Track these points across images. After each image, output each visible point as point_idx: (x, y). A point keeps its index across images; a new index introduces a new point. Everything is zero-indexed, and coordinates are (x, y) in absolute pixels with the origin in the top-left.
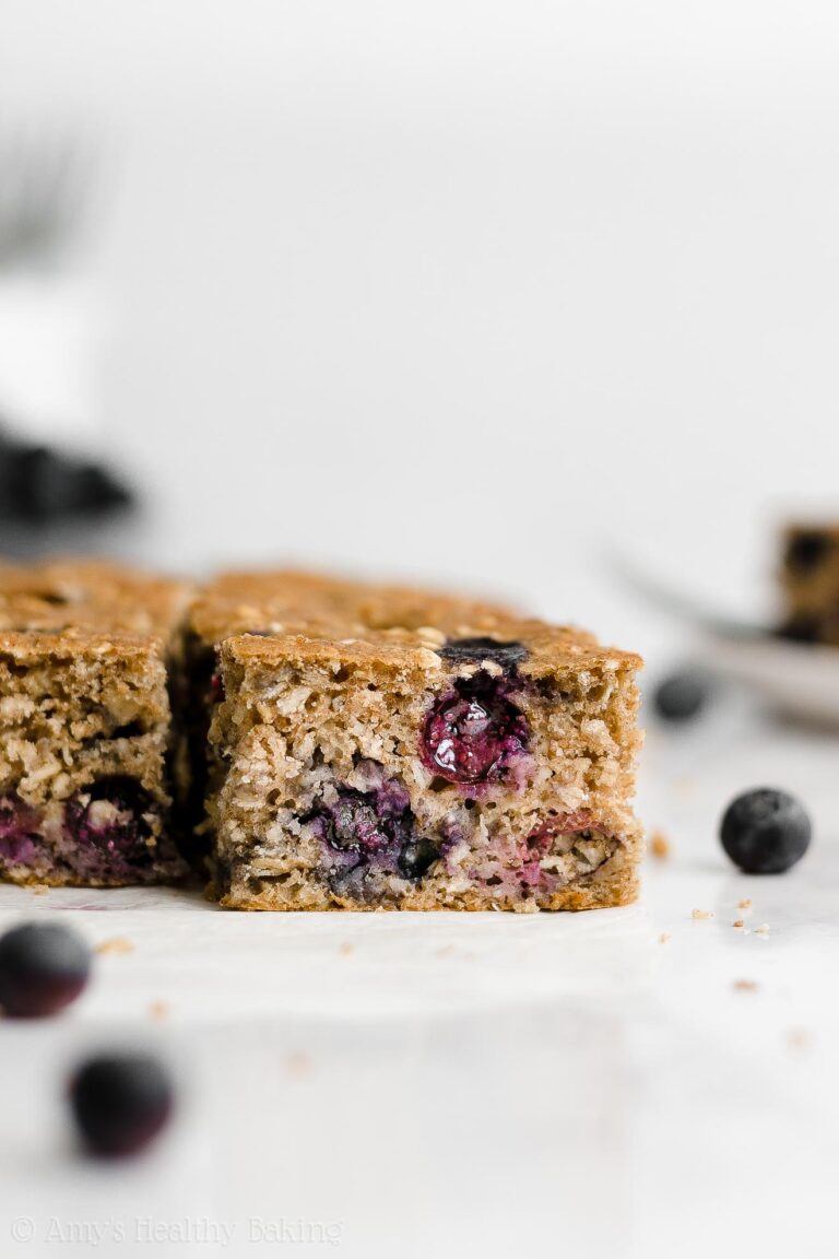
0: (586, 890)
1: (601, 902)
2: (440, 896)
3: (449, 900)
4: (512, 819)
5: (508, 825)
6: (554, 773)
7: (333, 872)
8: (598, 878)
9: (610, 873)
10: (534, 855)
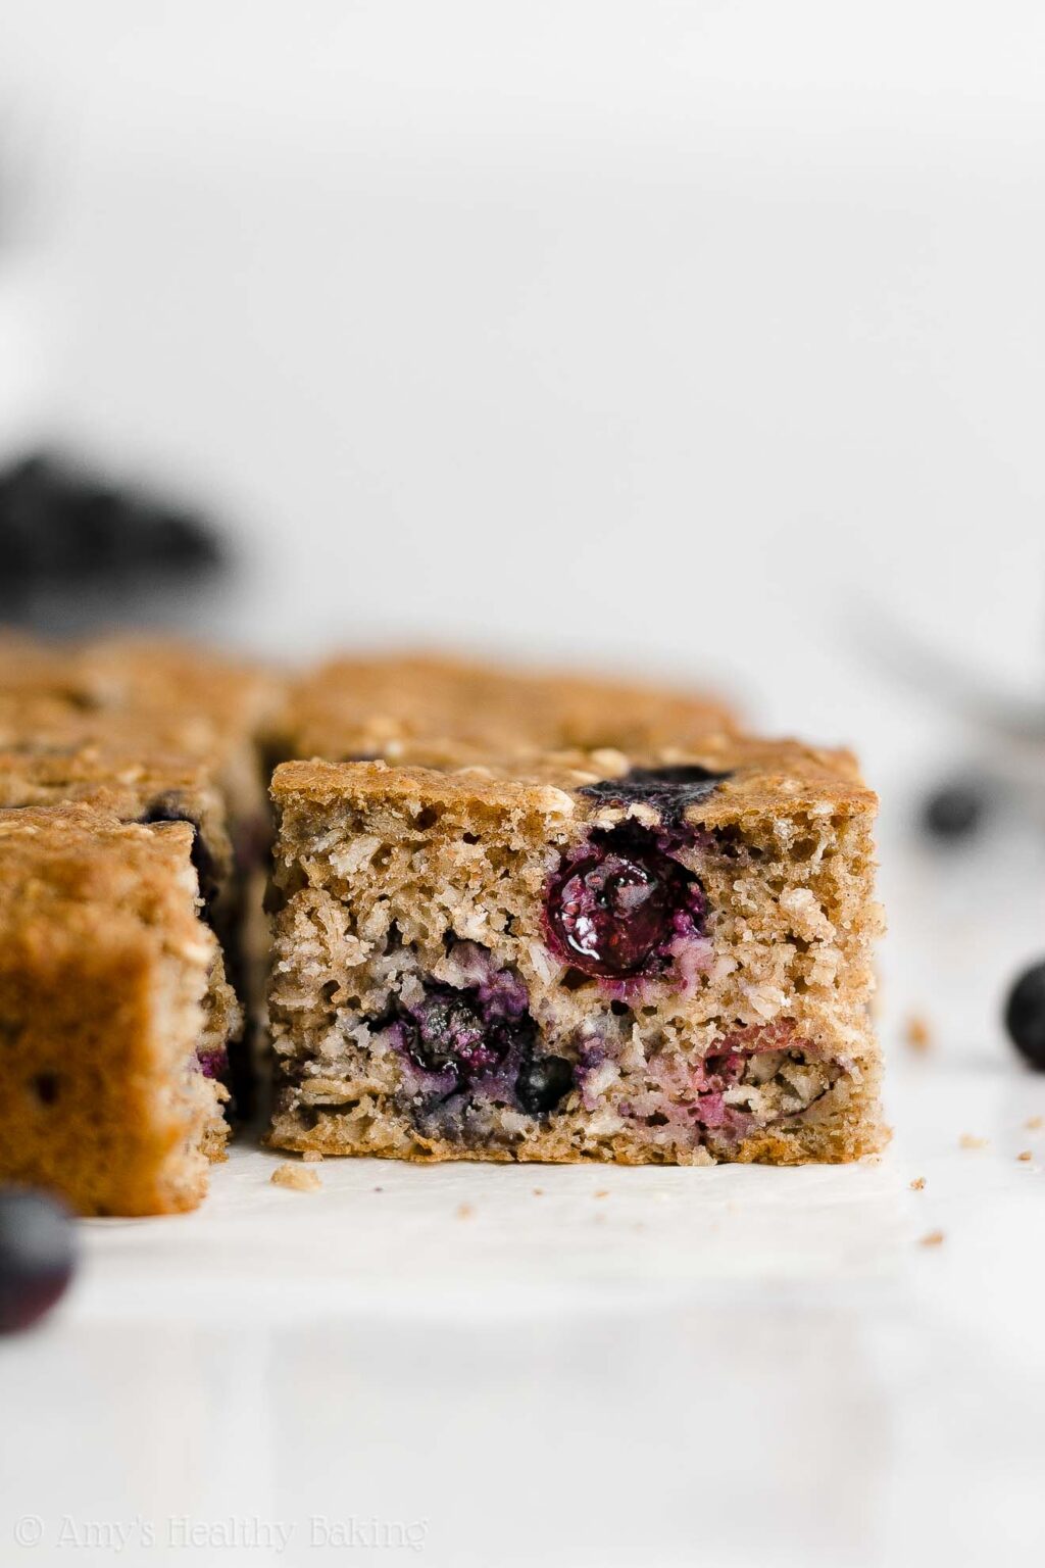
0: (791, 1136)
1: (814, 1155)
2: (576, 1140)
3: (590, 1145)
4: (679, 1031)
5: (673, 1039)
6: (741, 966)
7: (418, 1101)
8: (808, 1121)
9: (828, 1113)
10: (716, 1084)
